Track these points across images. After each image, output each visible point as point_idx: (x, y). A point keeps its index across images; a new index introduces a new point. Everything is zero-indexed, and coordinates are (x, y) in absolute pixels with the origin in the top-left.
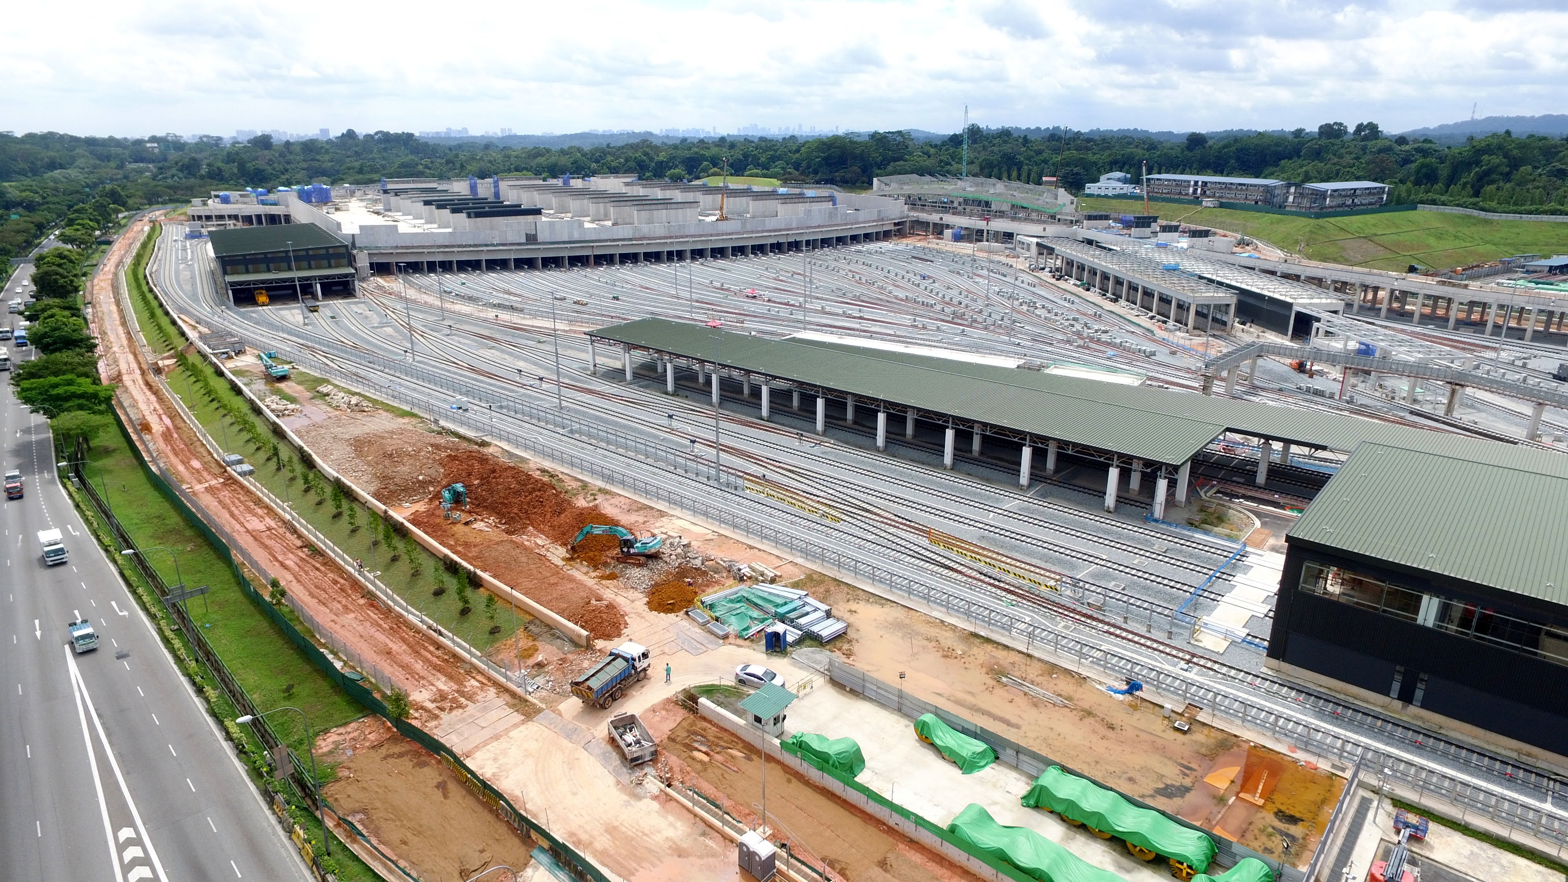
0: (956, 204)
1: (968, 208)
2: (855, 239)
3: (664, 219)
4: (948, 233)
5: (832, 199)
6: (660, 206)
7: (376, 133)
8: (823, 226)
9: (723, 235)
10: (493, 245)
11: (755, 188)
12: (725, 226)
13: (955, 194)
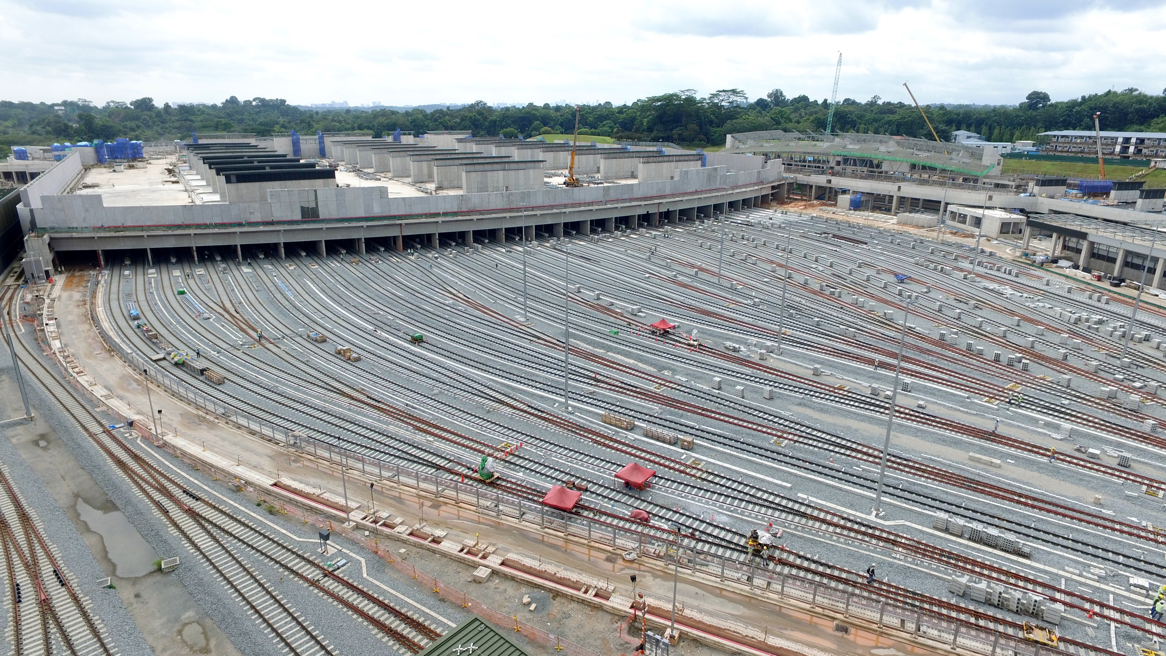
0: (833, 164)
1: (850, 169)
2: (733, 206)
3: (501, 184)
4: (844, 200)
5: (701, 158)
6: (496, 167)
7: (254, 100)
8: (701, 192)
9: (580, 205)
10: (250, 224)
11: (599, 146)
12: (578, 194)
13: (833, 152)
